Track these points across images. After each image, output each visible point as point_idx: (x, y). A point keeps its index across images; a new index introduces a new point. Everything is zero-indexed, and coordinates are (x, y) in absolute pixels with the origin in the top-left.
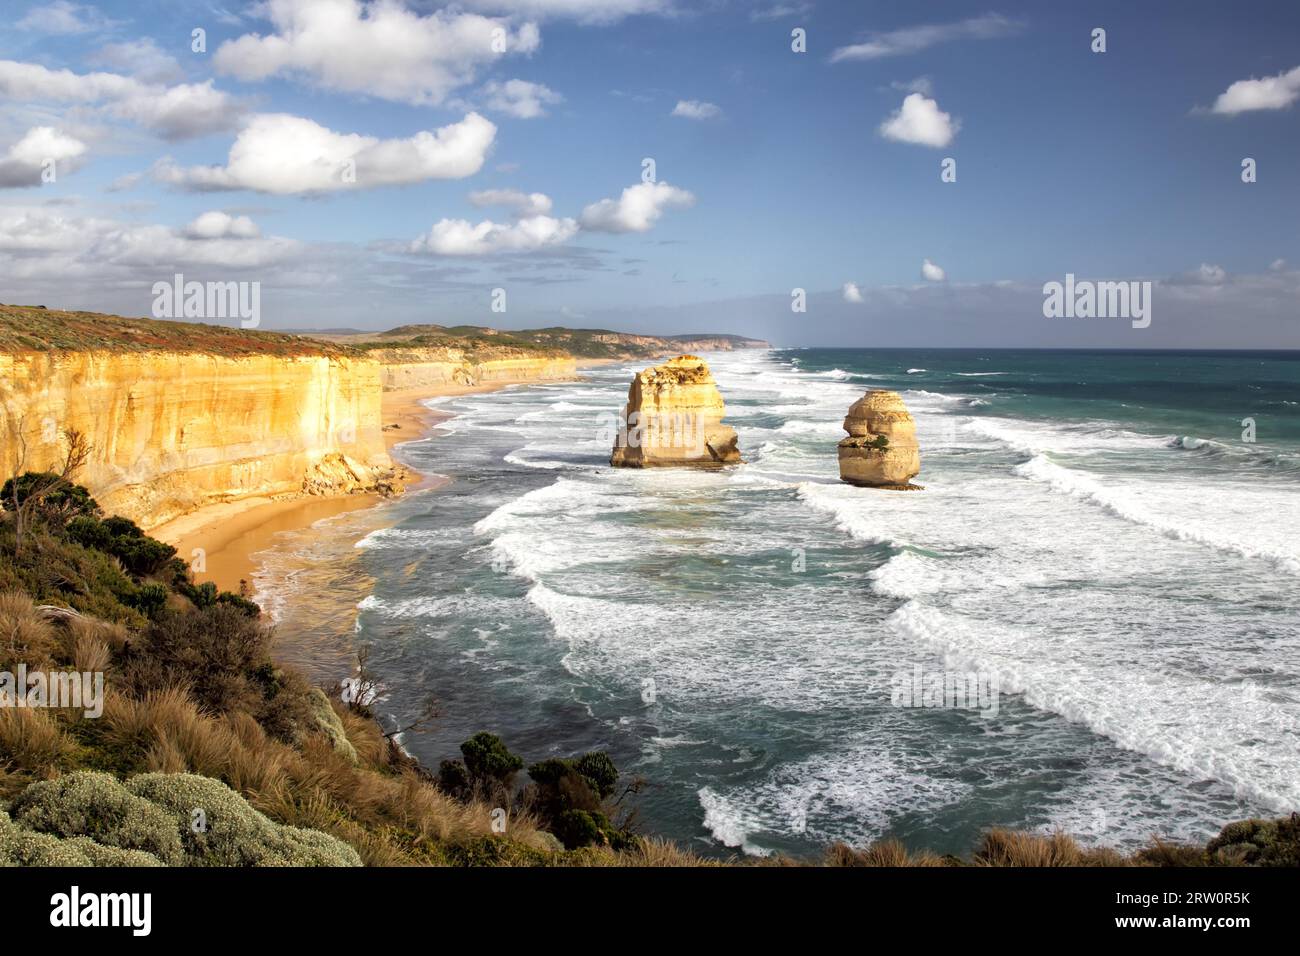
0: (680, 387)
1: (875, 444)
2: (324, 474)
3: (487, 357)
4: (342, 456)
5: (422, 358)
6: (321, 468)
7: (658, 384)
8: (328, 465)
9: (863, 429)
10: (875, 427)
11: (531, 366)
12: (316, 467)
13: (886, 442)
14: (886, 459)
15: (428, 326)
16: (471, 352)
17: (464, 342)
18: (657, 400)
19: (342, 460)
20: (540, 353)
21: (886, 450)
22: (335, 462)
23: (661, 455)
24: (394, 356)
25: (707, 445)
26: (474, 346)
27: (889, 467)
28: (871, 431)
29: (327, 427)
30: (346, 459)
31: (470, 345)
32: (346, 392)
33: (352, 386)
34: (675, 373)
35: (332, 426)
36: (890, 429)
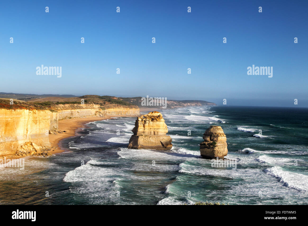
0: (152, 122)
1: (211, 144)
2: (24, 149)
3: (109, 108)
4: (32, 143)
5: (84, 107)
6: (23, 147)
7: (145, 121)
8: (26, 146)
9: (208, 139)
10: (212, 138)
11: (124, 111)
12: (22, 146)
13: (215, 144)
14: (215, 149)
16: (103, 106)
17: (101, 102)
18: (144, 126)
19: (31, 144)
20: (127, 107)
21: (215, 146)
22: (28, 145)
23: (145, 145)
25: (161, 142)
26: (104, 103)
27: (216, 152)
28: (211, 140)
29: (27, 133)
30: (33, 144)
31: (103, 103)
32: (35, 122)
33: (37, 119)
34: (151, 117)
35: (29, 132)
36: (217, 139)
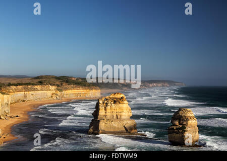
0: (114, 105)
1: (180, 129)
3: (66, 89)
5: (39, 89)
7: (106, 103)
9: (177, 123)
10: (181, 122)
11: (83, 92)
13: (185, 128)
14: (185, 135)
15: (50, 76)
16: (60, 87)
17: (58, 83)
18: (105, 109)
21: (185, 131)
23: (106, 130)
24: (27, 88)
25: (124, 126)
28: (180, 124)
31: (60, 84)
36: (187, 123)
